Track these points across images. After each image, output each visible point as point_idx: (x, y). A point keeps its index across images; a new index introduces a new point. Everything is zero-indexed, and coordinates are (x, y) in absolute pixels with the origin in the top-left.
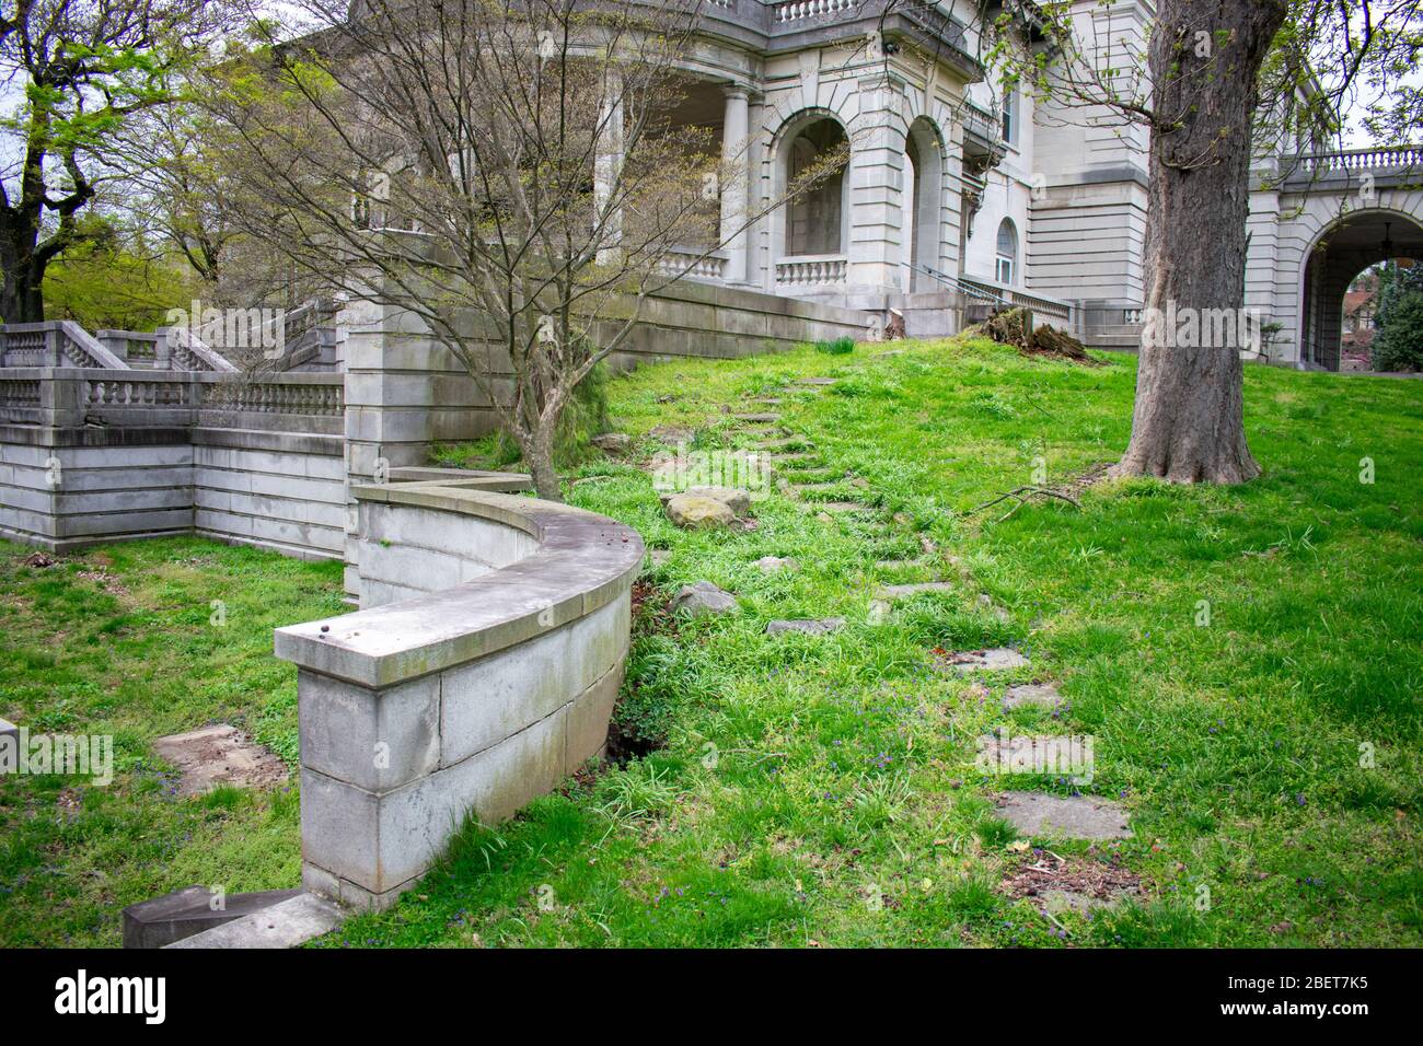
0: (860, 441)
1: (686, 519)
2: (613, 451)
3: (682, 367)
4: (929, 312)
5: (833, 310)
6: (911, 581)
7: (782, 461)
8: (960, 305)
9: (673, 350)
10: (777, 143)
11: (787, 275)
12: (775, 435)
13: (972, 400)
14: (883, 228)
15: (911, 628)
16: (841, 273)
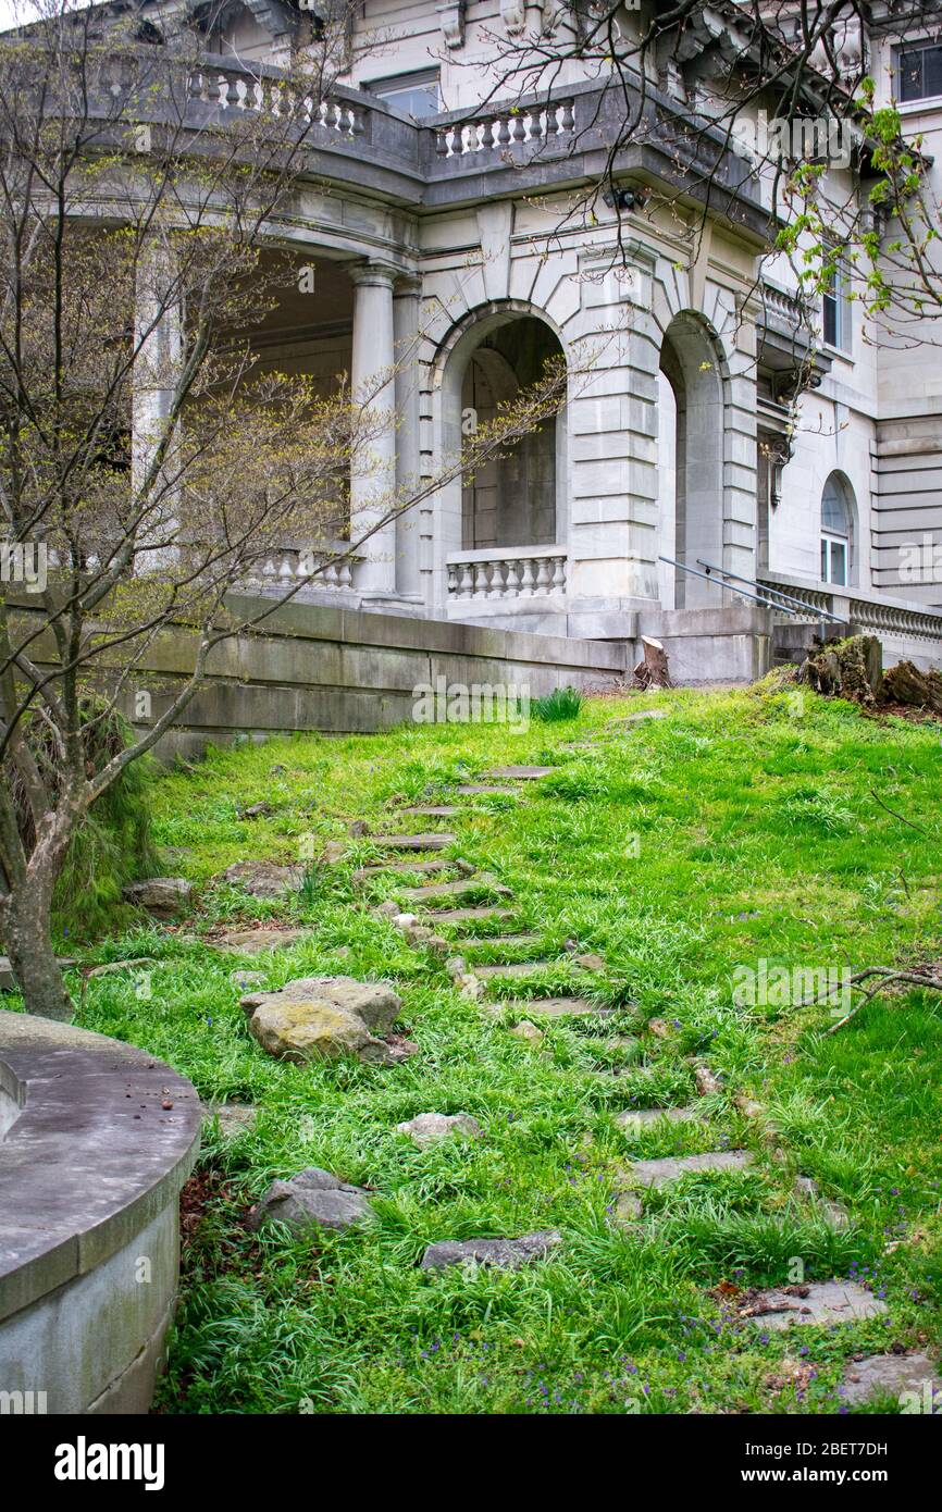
0: (592, 883)
1: (283, 1040)
2: (163, 910)
3: (285, 753)
4: (707, 642)
5: (543, 643)
6: (677, 1151)
7: (455, 924)
8: (761, 628)
9: (271, 723)
10: (443, 359)
11: (467, 581)
12: (444, 874)
13: (782, 800)
14: (626, 500)
15: (676, 1248)
16: (557, 577)
